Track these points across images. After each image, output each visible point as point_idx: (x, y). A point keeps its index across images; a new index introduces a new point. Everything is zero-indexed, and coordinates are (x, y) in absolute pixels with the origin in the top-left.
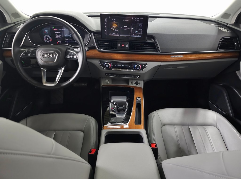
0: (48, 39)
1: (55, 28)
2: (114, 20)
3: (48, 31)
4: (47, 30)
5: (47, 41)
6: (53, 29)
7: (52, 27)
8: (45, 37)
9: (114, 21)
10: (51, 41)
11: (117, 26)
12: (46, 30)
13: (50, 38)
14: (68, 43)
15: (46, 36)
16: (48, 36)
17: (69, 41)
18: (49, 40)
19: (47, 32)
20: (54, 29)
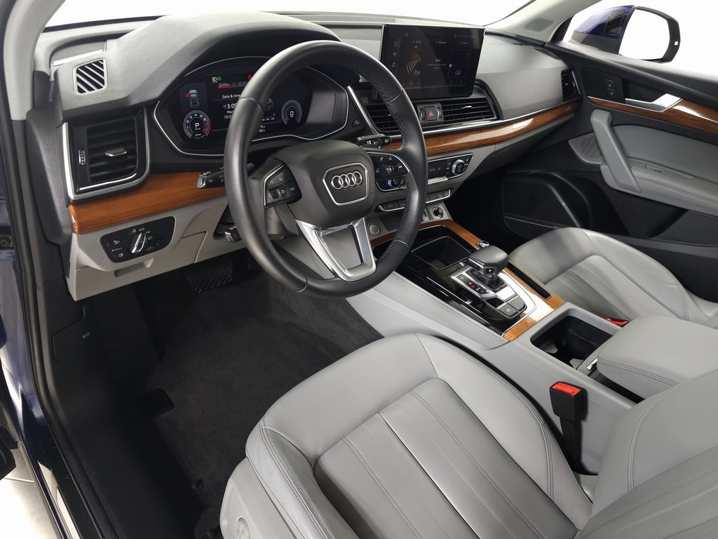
0: (197, 125)
1: (222, 82)
2: (417, 42)
3: (198, 94)
4: (194, 91)
5: (194, 135)
6: (216, 84)
7: (213, 79)
8: (189, 119)
9: (417, 44)
10: (207, 131)
11: (419, 60)
12: (192, 91)
13: (205, 120)
14: (263, 129)
15: (193, 115)
16: (199, 115)
17: (266, 121)
18: (202, 128)
19: (194, 99)
20: (221, 86)
